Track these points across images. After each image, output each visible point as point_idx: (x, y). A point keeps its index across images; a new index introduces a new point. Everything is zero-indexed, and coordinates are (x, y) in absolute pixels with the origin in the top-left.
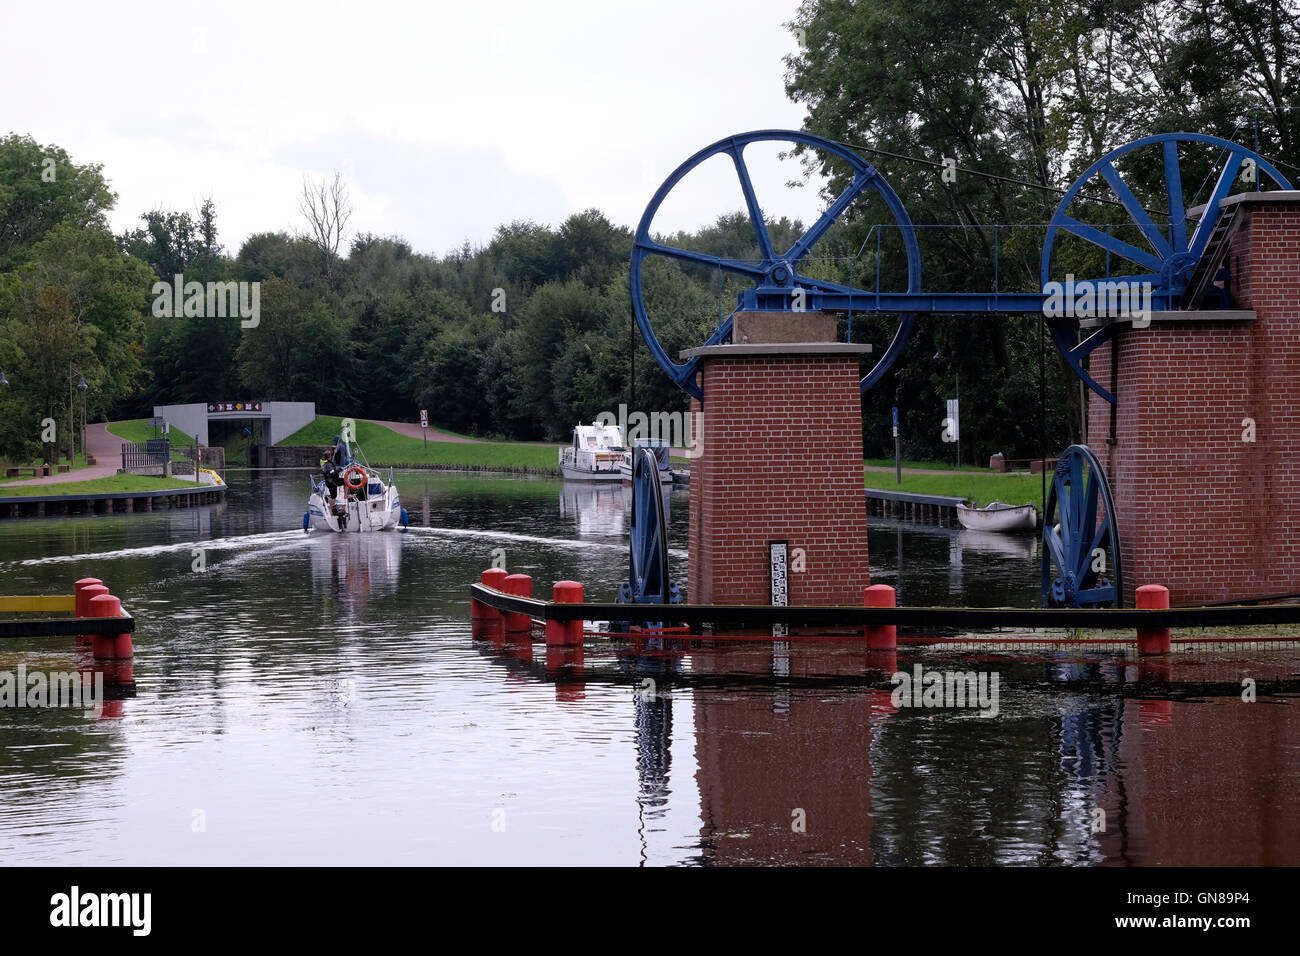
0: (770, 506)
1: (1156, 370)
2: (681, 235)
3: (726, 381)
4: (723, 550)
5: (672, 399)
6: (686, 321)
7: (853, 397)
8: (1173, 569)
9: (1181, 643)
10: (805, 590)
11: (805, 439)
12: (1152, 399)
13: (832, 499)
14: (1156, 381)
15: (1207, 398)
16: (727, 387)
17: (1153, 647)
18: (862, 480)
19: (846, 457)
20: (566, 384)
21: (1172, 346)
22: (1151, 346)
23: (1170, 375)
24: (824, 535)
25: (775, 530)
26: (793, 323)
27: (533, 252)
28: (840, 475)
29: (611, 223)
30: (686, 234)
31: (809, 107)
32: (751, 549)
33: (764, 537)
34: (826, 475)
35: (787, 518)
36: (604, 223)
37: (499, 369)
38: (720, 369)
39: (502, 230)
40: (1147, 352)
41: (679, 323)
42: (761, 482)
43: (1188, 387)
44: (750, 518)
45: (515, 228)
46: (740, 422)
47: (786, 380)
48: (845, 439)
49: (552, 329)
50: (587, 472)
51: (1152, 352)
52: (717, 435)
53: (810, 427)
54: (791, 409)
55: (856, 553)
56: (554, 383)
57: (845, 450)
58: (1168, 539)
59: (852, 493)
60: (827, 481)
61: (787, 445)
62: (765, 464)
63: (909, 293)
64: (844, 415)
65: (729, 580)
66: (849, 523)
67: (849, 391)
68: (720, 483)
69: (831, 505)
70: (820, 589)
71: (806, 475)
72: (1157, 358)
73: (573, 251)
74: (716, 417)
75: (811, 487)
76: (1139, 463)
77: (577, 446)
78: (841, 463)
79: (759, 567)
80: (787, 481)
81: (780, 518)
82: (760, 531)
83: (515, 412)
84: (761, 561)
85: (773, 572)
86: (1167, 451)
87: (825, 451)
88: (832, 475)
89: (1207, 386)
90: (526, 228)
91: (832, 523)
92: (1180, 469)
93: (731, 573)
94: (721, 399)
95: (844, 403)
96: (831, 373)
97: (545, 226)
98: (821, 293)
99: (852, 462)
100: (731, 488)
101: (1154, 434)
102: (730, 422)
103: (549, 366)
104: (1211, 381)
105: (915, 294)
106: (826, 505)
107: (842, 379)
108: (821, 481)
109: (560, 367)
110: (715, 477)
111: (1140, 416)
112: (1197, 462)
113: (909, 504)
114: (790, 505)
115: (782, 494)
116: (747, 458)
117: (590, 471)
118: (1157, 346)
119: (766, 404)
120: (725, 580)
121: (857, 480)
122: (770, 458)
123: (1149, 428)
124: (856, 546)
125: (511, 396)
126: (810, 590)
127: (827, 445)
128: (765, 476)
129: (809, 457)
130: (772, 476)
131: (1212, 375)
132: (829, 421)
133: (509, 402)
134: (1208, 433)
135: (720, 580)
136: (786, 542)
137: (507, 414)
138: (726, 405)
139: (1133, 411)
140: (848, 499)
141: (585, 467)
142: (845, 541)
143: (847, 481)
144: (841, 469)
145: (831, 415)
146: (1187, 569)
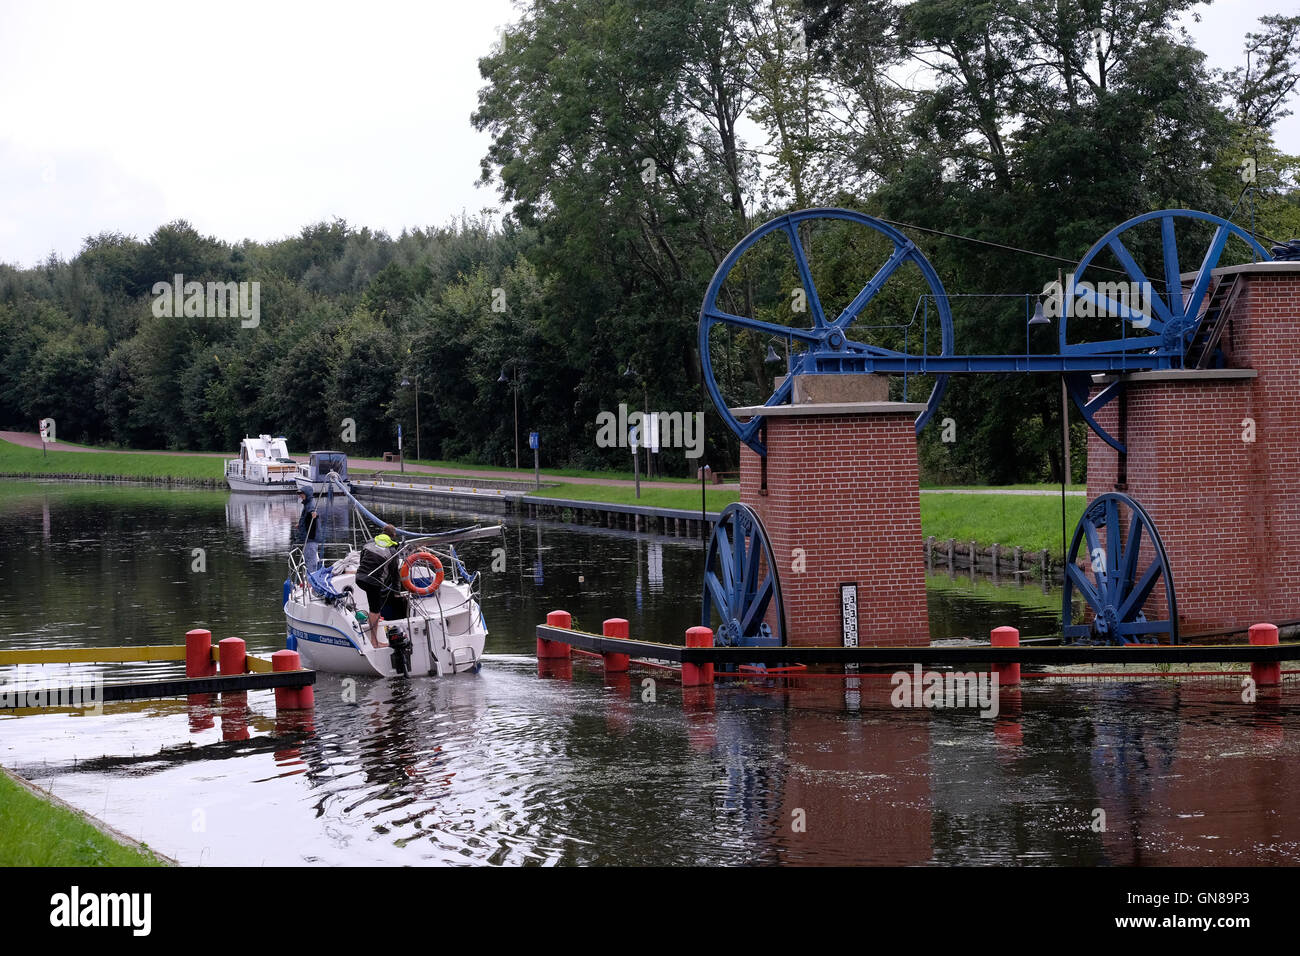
0: (840, 551)
1: (1172, 423)
2: (246, 242)
3: (799, 439)
4: (800, 592)
5: (313, 409)
6: (323, 333)
7: (911, 451)
8: (1190, 601)
10: (873, 627)
11: (869, 490)
12: (1169, 449)
13: (893, 544)
14: (1173, 434)
15: (1216, 448)
16: (800, 444)
18: (919, 527)
19: (905, 505)
20: (195, 394)
21: (1185, 402)
22: (1167, 402)
23: (1184, 428)
24: (888, 577)
25: (845, 573)
26: (851, 384)
27: (123, 262)
28: (901, 522)
29: (200, 234)
30: (252, 241)
31: (494, 136)
32: (823, 591)
33: (835, 579)
34: (888, 522)
35: (854, 562)
36: (192, 234)
37: (119, 379)
38: (794, 428)
39: (90, 240)
40: (1164, 408)
41: (316, 335)
42: (831, 530)
43: (1199, 438)
44: (823, 563)
45: (102, 239)
46: (812, 476)
47: (852, 437)
48: (904, 489)
49: (177, 341)
50: (258, 483)
51: (1168, 407)
52: (793, 488)
53: (874, 479)
54: (857, 464)
55: (915, 592)
56: (183, 394)
57: (904, 500)
58: (1185, 574)
59: (911, 538)
60: (889, 528)
61: (854, 496)
62: (835, 513)
63: (943, 355)
64: (903, 468)
65: (806, 619)
66: (909, 565)
67: (907, 446)
68: (796, 531)
69: (893, 549)
70: (884, 626)
71: (870, 523)
72: (1172, 412)
73: (162, 262)
74: (791, 471)
75: (876, 534)
76: (1159, 507)
77: (245, 458)
78: (901, 511)
79: (831, 607)
80: (854, 529)
81: (849, 562)
82: (831, 574)
83: (136, 420)
84: (832, 602)
85: (844, 611)
86: (1183, 496)
87: (886, 500)
88: (893, 522)
89: (1216, 437)
90: (114, 238)
91: (894, 566)
92: (1193, 511)
93: (807, 613)
94: (795, 455)
95: (903, 457)
96: (891, 430)
97: (132, 237)
98: (872, 356)
99: (910, 511)
100: (805, 536)
101: (1171, 481)
102: (803, 476)
103: (175, 376)
104: (1218, 432)
105: (949, 357)
106: (889, 550)
107: (900, 435)
108: (884, 528)
109: (189, 379)
110: (791, 526)
111: (1160, 465)
112: (1207, 505)
113: (671, 520)
114: (857, 551)
115: (850, 540)
116: (819, 508)
117: (262, 482)
118: (1172, 402)
119: (834, 459)
120: (802, 619)
121: (916, 527)
122: (839, 508)
123: (1167, 475)
124: (916, 586)
125: (132, 406)
126: (876, 626)
127: (888, 495)
128: (835, 524)
129: (873, 506)
130: (841, 524)
131: (1219, 427)
132: (890, 474)
133: (131, 412)
134: (1217, 479)
135: (797, 619)
136: (855, 584)
137: (125, 423)
138: (799, 460)
139: (1151, 460)
140: (907, 544)
141: (254, 478)
142: (905, 582)
143: (907, 527)
144: (901, 517)
145: (892, 468)
146: (1201, 600)
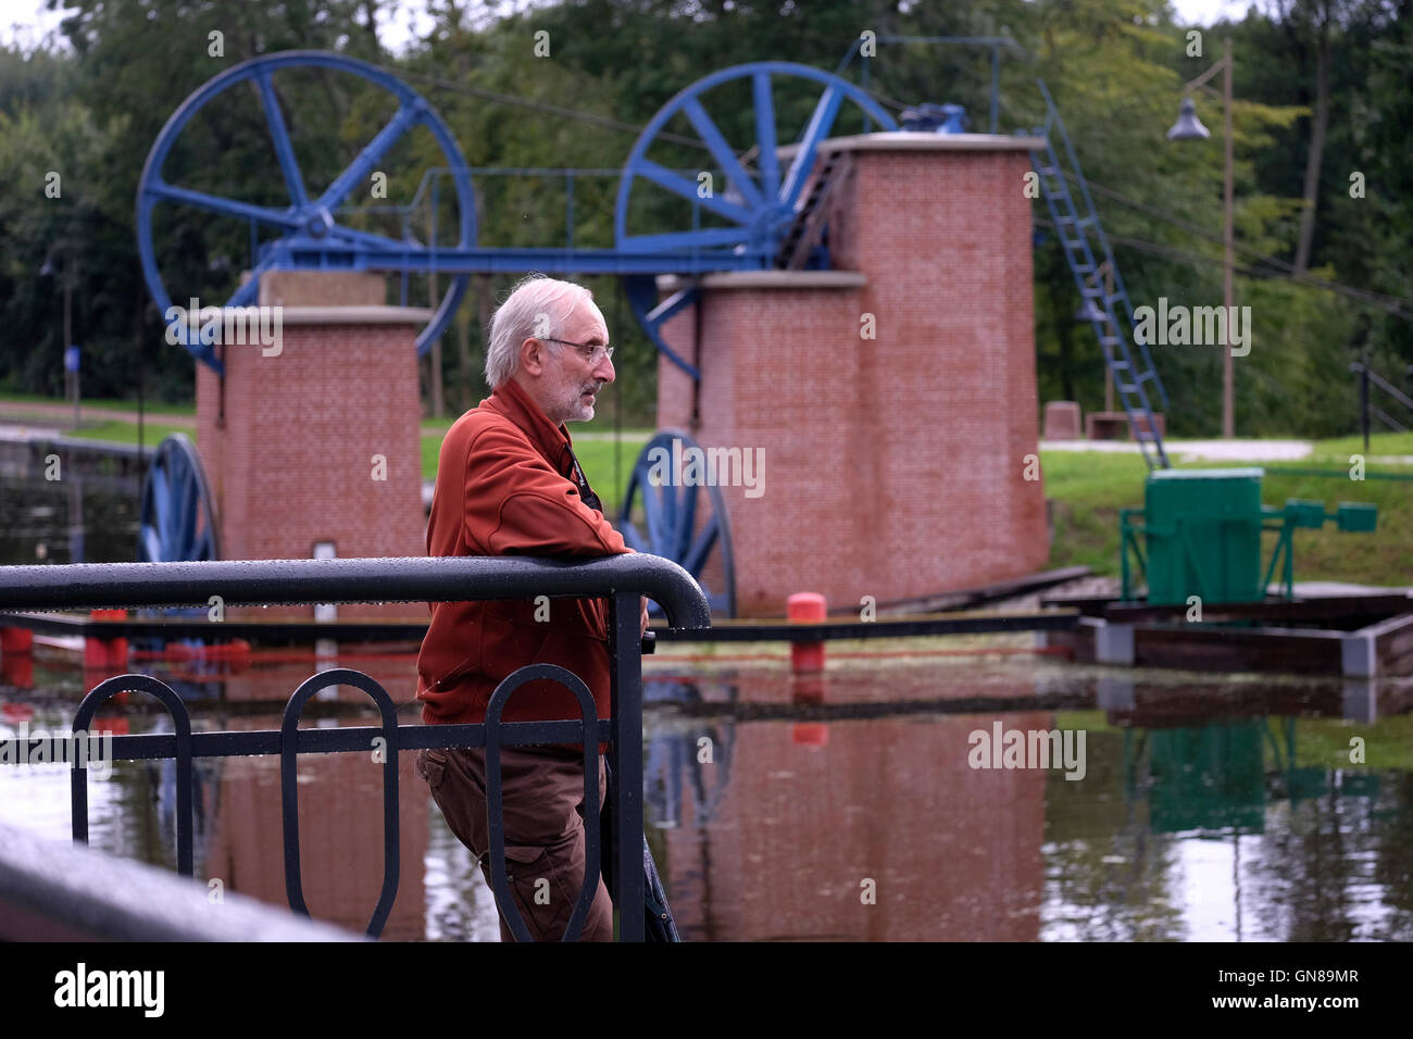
0: (313, 501)
1: (754, 342)
7: (408, 373)
8: (772, 572)
9: (837, 658)
11: (353, 422)
12: (749, 375)
13: (384, 493)
14: (755, 356)
17: (808, 664)
19: (400, 442)
21: (772, 315)
23: (770, 349)
24: (375, 535)
25: (320, 529)
26: (335, 284)
28: (395, 464)
32: (292, 552)
33: (306, 537)
35: (332, 515)
40: (742, 321)
42: (302, 473)
43: (789, 362)
44: (291, 516)
46: (277, 403)
47: (331, 353)
48: (399, 421)
51: (748, 321)
52: (250, 418)
53: (360, 408)
54: (337, 387)
57: (399, 436)
58: (766, 538)
59: (408, 485)
61: (333, 430)
62: (307, 452)
63: (462, 248)
64: (399, 394)
66: (404, 520)
67: (404, 366)
68: (255, 475)
69: (383, 499)
71: (354, 465)
72: (754, 328)
75: (361, 479)
78: (395, 450)
80: (332, 472)
81: (325, 515)
82: (301, 530)
86: (765, 436)
87: (375, 436)
89: (810, 361)
91: (384, 521)
92: (780, 457)
94: (256, 375)
96: (384, 344)
98: (365, 248)
99: (407, 450)
100: (268, 481)
101: (750, 416)
102: (266, 403)
104: (814, 355)
105: (473, 251)
106: (378, 500)
107: (396, 352)
110: (249, 468)
114: (336, 501)
115: (327, 487)
116: (286, 445)
118: (754, 314)
119: (308, 381)
121: (414, 470)
122: (313, 445)
123: (746, 409)
127: (378, 429)
128: (307, 466)
129: (358, 443)
130: (315, 466)
131: (815, 348)
132: (381, 402)
136: (333, 544)
139: (727, 389)
140: (402, 493)
142: (399, 542)
143: (403, 471)
144: (395, 458)
145: (384, 394)
